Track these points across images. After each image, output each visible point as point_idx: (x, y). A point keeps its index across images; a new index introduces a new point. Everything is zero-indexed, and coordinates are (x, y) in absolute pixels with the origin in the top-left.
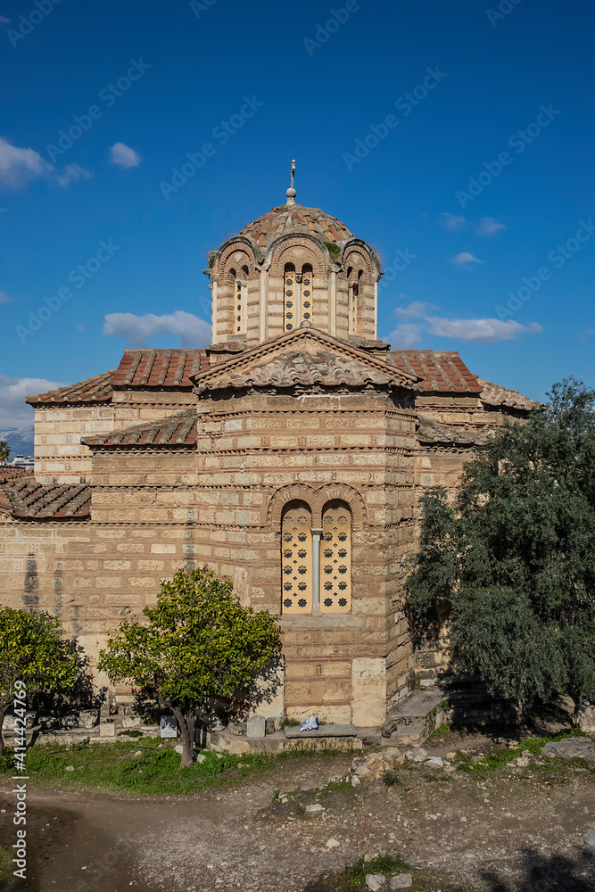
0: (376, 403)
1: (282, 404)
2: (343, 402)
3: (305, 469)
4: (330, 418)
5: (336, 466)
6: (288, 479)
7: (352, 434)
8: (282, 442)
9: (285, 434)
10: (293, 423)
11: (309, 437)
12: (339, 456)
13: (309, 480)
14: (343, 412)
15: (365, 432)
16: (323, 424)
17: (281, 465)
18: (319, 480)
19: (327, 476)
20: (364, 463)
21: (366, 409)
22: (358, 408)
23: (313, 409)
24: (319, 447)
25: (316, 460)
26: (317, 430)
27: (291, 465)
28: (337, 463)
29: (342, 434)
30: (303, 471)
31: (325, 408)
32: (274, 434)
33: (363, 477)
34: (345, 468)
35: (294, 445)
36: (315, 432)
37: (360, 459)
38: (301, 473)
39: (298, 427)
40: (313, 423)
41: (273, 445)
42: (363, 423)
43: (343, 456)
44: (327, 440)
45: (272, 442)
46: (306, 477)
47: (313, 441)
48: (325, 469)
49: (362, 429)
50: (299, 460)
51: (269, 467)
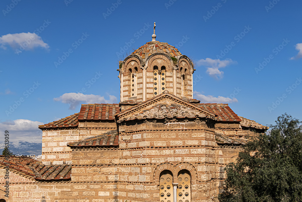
0: (200, 126)
1: (159, 127)
2: (186, 126)
3: (170, 156)
4: (180, 133)
5: (184, 155)
6: (163, 161)
7: (190, 140)
8: (159, 144)
9: (160, 140)
10: (164, 135)
11: (171, 141)
12: (185, 150)
13: (171, 161)
14: (186, 130)
15: (196, 139)
16: (177, 136)
17: (159, 154)
18: (176, 161)
19: (180, 159)
20: (196, 153)
21: (196, 129)
22: (193, 128)
23: (173, 129)
24: (176, 146)
25: (174, 152)
26: (175, 138)
27: (163, 154)
28: (184, 153)
29: (185, 140)
30: (169, 157)
31: (178, 128)
32: (156, 140)
33: (196, 159)
34: (187, 155)
35: (165, 145)
36: (174, 139)
37: (194, 151)
38: (168, 158)
39: (166, 137)
40: (173, 135)
41: (155, 145)
42: (195, 135)
43: (187, 150)
44: (179, 143)
45: (155, 144)
46: (170, 159)
47: (173, 143)
48: (179, 156)
49: (194, 138)
50: (167, 152)
51: (154, 155)
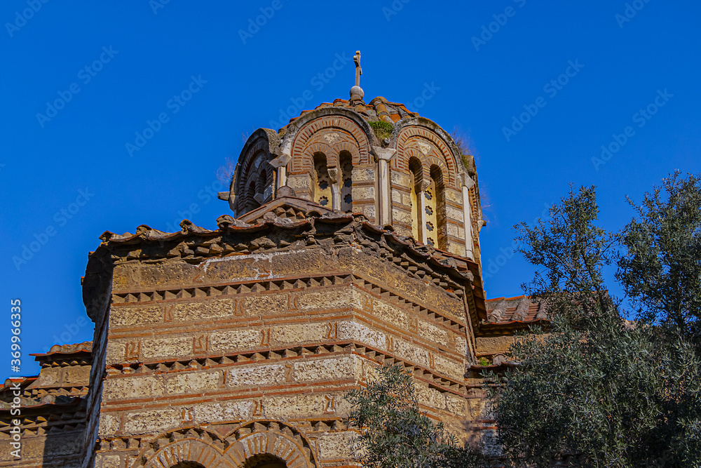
0: (336, 262)
1: (168, 276)
2: (278, 265)
3: (204, 397)
4: (250, 298)
5: (264, 388)
6: (172, 421)
7: (292, 322)
8: (165, 350)
9: (170, 334)
10: (184, 311)
11: (213, 335)
12: (268, 367)
13: (209, 419)
14: (279, 283)
15: (315, 317)
16: (238, 309)
17: (159, 393)
18: (230, 418)
19: (244, 409)
20: (314, 375)
21: (318, 273)
22: (305, 273)
23: (224, 282)
24: (232, 352)
25: (224, 379)
26: (230, 320)
27: (177, 392)
28: (264, 382)
29: (274, 323)
30: (199, 402)
31: (244, 278)
32: (149, 335)
33: (314, 406)
34: (279, 390)
35: (185, 352)
36: (225, 325)
37: (306, 370)
38: (197, 408)
39: (195, 318)
40: (223, 308)
41: (147, 355)
42: (314, 300)
43: (275, 367)
44: (247, 338)
45: (145, 350)
46: (206, 414)
47: (220, 341)
48: (241, 394)
49: (311, 312)
50: (194, 381)
51: (135, 400)
